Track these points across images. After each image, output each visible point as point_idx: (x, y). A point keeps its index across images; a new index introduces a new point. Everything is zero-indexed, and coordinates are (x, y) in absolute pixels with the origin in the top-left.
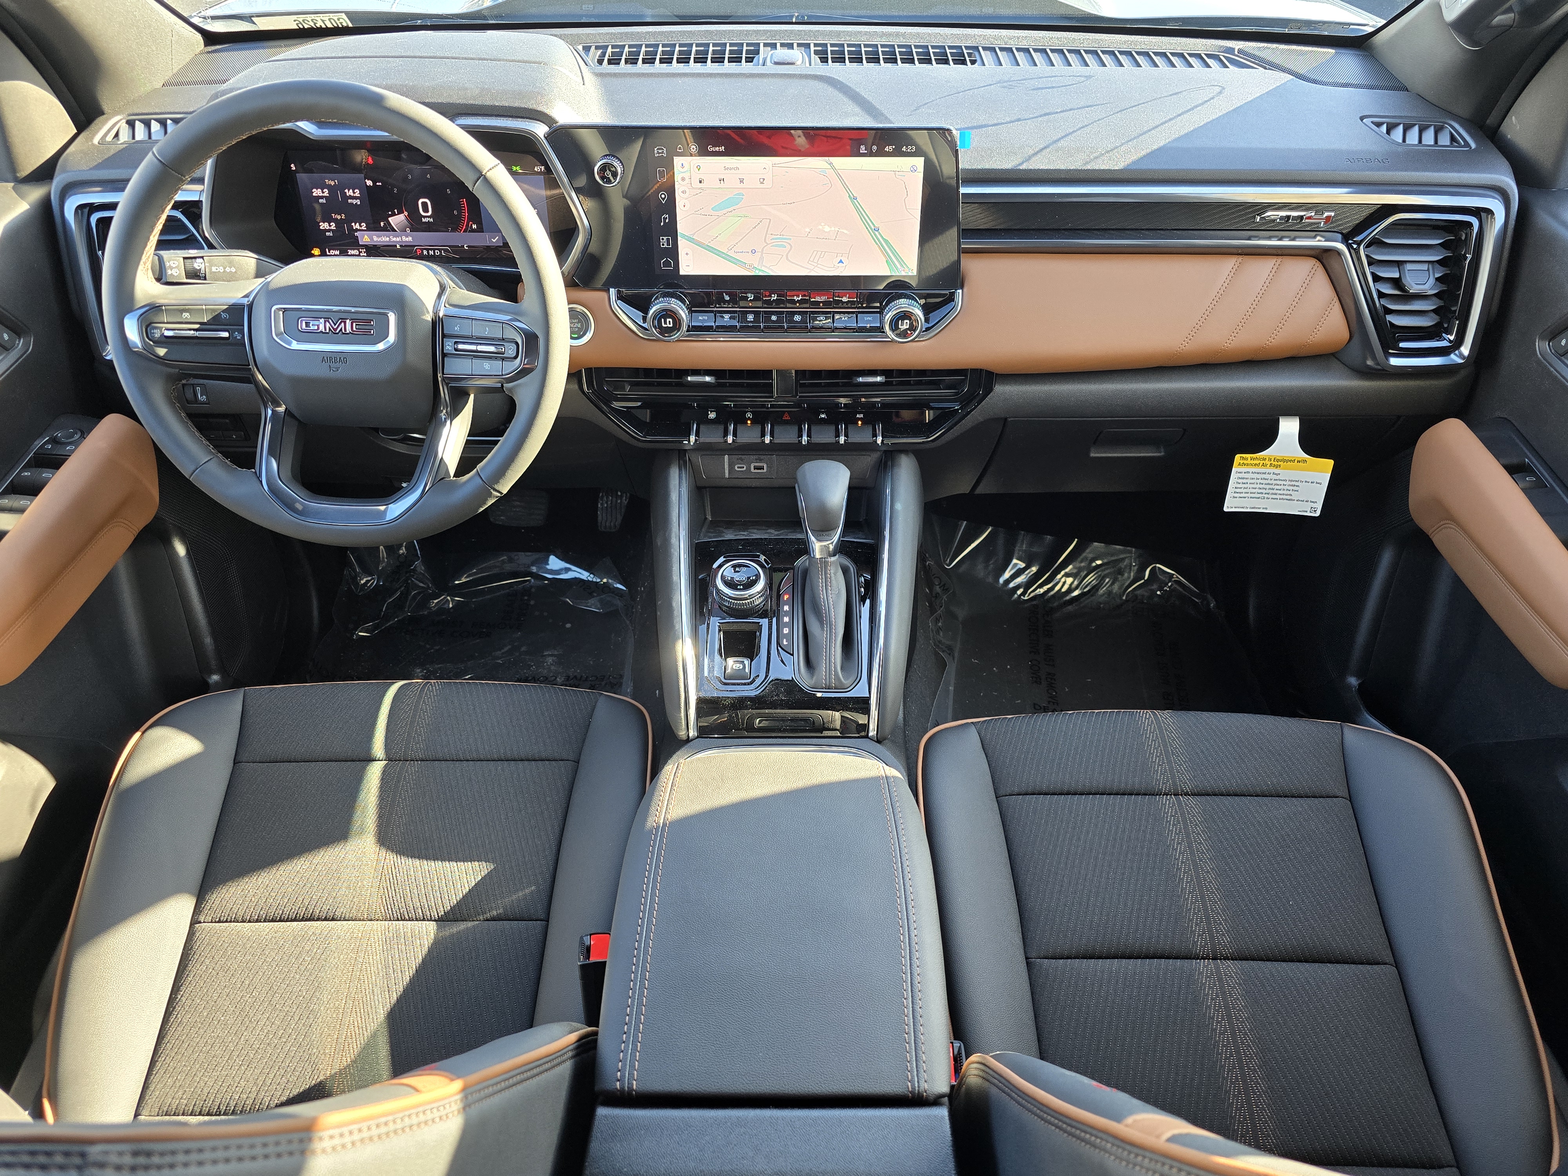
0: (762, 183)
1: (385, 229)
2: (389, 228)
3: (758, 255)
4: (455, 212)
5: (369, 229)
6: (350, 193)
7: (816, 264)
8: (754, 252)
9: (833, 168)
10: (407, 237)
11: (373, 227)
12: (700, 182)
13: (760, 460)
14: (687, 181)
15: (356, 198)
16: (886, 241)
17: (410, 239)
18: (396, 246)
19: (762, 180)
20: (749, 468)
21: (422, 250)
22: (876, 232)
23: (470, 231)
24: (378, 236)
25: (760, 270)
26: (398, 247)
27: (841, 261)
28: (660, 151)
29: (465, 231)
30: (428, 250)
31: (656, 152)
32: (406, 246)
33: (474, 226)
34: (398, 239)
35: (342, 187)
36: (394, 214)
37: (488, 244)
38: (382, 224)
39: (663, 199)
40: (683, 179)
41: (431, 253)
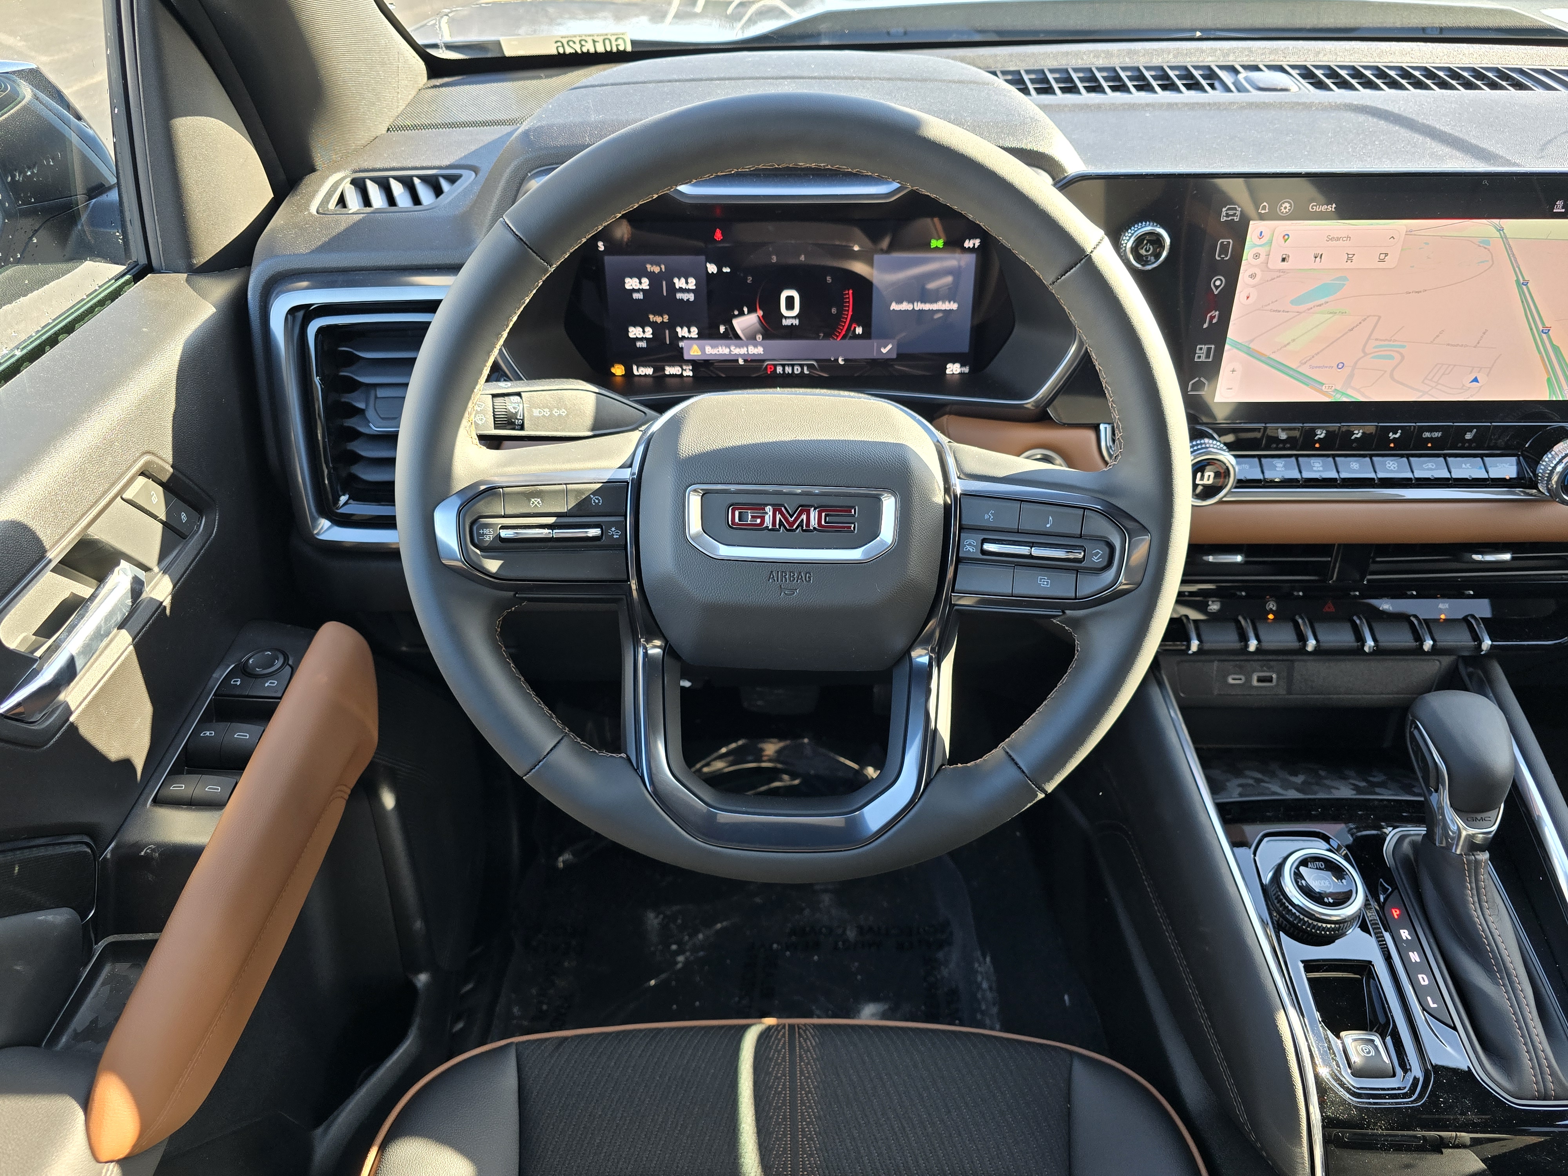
0: (1382, 261)
1: (725, 336)
2: (732, 335)
3: (1347, 370)
4: (834, 311)
5: (701, 336)
6: (679, 283)
7: (1434, 384)
8: (1341, 366)
9: (1504, 238)
10: (755, 346)
11: (708, 333)
12: (1284, 260)
13: (1270, 669)
14: (1263, 257)
15: (688, 291)
16: (1556, 349)
17: (759, 350)
18: (737, 361)
19: (1382, 256)
20: (1249, 679)
21: (775, 366)
22: (1544, 336)
23: (851, 338)
24: (713, 347)
25: (1343, 394)
26: (741, 362)
27: (1476, 380)
28: (1231, 212)
29: (844, 337)
30: (783, 366)
31: (1224, 213)
32: (752, 361)
33: (859, 330)
34: (743, 351)
35: (669, 276)
36: (742, 314)
37: (875, 355)
38: (722, 329)
39: (1217, 287)
40: (1257, 256)
41: (788, 370)
